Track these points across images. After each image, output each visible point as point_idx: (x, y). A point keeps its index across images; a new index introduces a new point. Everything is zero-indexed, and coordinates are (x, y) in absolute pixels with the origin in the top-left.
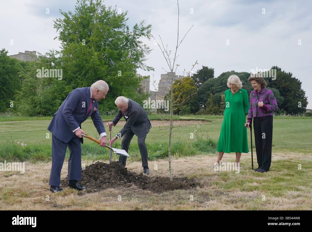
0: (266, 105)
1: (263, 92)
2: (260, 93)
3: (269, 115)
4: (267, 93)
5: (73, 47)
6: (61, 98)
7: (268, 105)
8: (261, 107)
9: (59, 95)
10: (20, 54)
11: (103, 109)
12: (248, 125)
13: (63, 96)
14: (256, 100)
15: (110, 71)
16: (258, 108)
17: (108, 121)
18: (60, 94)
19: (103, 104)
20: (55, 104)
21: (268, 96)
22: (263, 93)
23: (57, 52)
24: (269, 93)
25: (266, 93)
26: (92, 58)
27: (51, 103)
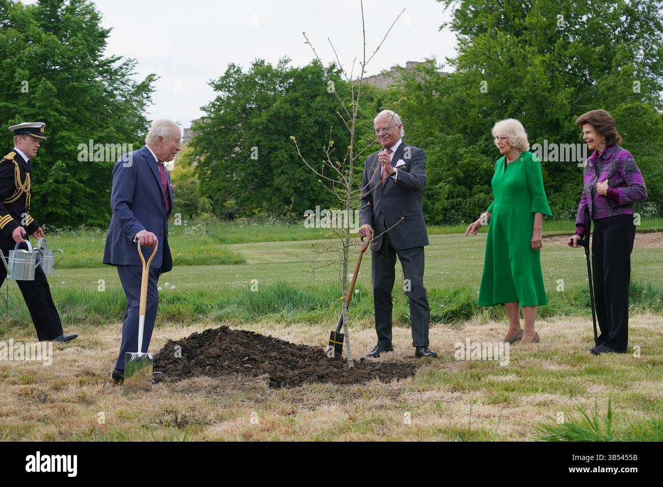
0: (615, 190)
1: (608, 155)
2: (601, 158)
3: (620, 213)
4: (617, 159)
5: (480, 47)
6: (451, 178)
7: (619, 188)
8: (602, 196)
9: (446, 171)
10: (394, 70)
11: (563, 205)
12: (575, 241)
13: (457, 175)
14: (593, 179)
15: (580, 102)
16: (596, 196)
17: (553, 236)
18: (449, 170)
19: (562, 191)
20: (438, 194)
21: (619, 165)
22: (609, 159)
23: (451, 62)
24: (620, 158)
25: (614, 158)
26: (527, 72)
27: (430, 193)
